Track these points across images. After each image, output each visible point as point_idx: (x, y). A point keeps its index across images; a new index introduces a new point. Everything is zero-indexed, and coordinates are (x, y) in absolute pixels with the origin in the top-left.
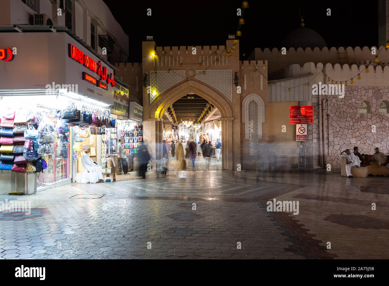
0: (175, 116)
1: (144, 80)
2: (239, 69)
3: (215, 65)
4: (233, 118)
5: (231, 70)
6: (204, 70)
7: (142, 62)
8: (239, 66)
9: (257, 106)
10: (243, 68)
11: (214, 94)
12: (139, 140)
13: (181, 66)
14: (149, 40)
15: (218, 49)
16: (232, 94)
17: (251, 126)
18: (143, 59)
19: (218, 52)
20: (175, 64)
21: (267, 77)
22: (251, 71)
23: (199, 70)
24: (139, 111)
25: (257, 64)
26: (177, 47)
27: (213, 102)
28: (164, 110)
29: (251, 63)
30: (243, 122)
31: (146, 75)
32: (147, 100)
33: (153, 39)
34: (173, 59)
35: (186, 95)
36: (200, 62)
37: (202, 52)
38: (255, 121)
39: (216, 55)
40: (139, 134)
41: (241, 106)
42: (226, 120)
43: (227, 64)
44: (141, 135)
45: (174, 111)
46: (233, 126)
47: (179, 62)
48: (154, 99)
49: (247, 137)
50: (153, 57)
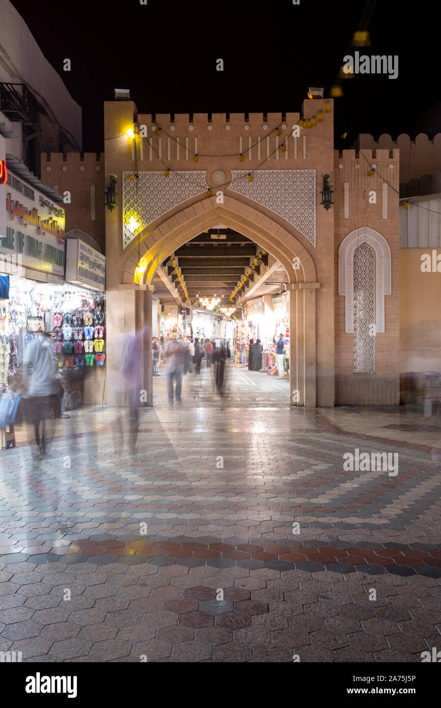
0: (183, 287)
1: (107, 193)
2: (332, 169)
3: (277, 158)
4: (317, 285)
5: (314, 171)
6: (251, 171)
7: (103, 151)
8: (332, 161)
9: (372, 256)
10: (341, 166)
11: (273, 229)
12: (96, 336)
13: (197, 162)
14: (121, 99)
15: (284, 120)
16: (315, 227)
17: (360, 303)
18: (107, 143)
19: (284, 127)
20: (183, 157)
21: (398, 188)
22: (360, 173)
23: (239, 171)
24: (94, 265)
25: (374, 156)
26: (187, 116)
27: (271, 248)
28: (155, 265)
29: (360, 153)
30: (340, 294)
31: (113, 181)
32: (116, 240)
33: (129, 96)
34: (178, 144)
35: (206, 231)
36: (241, 152)
37: (247, 128)
38: (367, 292)
39: (279, 135)
40: (97, 322)
41: (337, 256)
42: (302, 290)
43: (305, 158)
44: (101, 322)
45: (182, 274)
46: (318, 303)
47: (191, 151)
48: (132, 238)
49: (350, 330)
50: (129, 138)
